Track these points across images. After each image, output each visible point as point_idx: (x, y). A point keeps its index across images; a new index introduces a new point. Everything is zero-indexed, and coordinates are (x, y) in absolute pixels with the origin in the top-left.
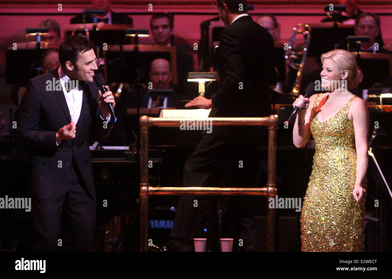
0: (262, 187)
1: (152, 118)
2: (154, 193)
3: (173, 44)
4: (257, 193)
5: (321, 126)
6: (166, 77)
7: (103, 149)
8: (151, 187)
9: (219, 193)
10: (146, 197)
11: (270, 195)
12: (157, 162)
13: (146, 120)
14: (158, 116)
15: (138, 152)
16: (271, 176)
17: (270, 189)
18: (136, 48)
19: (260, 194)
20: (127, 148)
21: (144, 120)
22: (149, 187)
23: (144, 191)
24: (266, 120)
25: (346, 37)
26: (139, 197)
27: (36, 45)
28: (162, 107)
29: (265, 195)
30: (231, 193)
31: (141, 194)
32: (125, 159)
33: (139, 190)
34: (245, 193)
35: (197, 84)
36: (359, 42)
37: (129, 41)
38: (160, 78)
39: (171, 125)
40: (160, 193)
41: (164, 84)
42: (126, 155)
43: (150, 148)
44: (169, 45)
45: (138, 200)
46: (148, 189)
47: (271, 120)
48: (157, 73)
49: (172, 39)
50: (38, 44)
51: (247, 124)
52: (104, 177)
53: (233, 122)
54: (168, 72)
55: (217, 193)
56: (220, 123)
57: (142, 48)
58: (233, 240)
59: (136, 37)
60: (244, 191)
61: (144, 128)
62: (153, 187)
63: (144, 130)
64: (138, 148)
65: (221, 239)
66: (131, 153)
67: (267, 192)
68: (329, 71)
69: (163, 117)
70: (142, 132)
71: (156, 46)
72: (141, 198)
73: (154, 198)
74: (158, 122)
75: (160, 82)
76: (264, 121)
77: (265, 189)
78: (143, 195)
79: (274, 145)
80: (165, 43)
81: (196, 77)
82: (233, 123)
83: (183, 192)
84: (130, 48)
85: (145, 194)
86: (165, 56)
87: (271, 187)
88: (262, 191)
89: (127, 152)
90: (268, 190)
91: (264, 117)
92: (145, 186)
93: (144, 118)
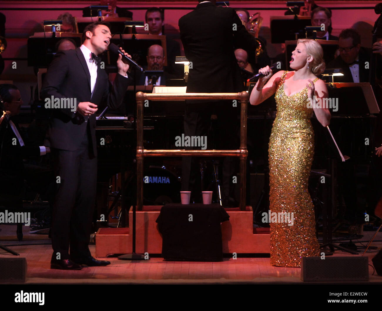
0: (236, 149)
1: (146, 93)
2: (148, 154)
3: (163, 34)
4: (232, 155)
5: (288, 99)
6: (160, 60)
7: (107, 119)
8: (146, 150)
9: (201, 154)
10: (141, 158)
11: (242, 156)
12: (151, 129)
13: (141, 96)
14: (151, 92)
15: (135, 121)
16: (243, 140)
17: (242, 151)
18: (134, 37)
19: (234, 155)
20: (126, 118)
21: (140, 95)
22: (144, 150)
23: (140, 153)
24: (239, 95)
25: (305, 27)
26: (135, 157)
27: (52, 34)
28: (155, 85)
29: (238, 156)
30: (211, 154)
31: (138, 156)
32: (125, 127)
33: (135, 152)
34: (221, 154)
35: (182, 66)
36: (315, 31)
37: (127, 31)
38: (155, 61)
39: (161, 99)
40: (153, 155)
41: (158, 65)
42: (126, 124)
43: (144, 118)
44: (160, 34)
45: (135, 160)
46: (143, 151)
47: (243, 95)
48: (153, 57)
49: (163, 29)
50: (54, 33)
51: (224, 98)
52: (107, 142)
53: (212, 96)
54: (162, 56)
55: (200, 154)
56: (202, 98)
57: (138, 36)
58: (213, 193)
59: (134, 27)
60: (221, 153)
61: (140, 101)
62: (147, 150)
63: (140, 103)
64: (135, 118)
65: (202, 192)
66: (129, 122)
67: (240, 153)
68: (299, 52)
69: (155, 93)
70: (138, 105)
71: (150, 34)
72: (137, 159)
73: (148, 158)
74: (151, 97)
75: (155, 64)
76: (237, 95)
77: (238, 151)
78: (139, 156)
79: (246, 115)
80: (157, 33)
81: (182, 60)
82: (212, 98)
83: (172, 154)
84: (129, 36)
85: (141, 155)
86: (158, 42)
87: (243, 149)
88: (236, 153)
89: (126, 122)
90: (241, 151)
91: (238, 93)
92: (140, 149)
93: (140, 93)
